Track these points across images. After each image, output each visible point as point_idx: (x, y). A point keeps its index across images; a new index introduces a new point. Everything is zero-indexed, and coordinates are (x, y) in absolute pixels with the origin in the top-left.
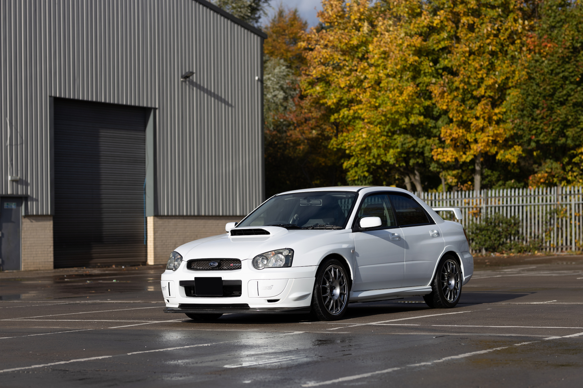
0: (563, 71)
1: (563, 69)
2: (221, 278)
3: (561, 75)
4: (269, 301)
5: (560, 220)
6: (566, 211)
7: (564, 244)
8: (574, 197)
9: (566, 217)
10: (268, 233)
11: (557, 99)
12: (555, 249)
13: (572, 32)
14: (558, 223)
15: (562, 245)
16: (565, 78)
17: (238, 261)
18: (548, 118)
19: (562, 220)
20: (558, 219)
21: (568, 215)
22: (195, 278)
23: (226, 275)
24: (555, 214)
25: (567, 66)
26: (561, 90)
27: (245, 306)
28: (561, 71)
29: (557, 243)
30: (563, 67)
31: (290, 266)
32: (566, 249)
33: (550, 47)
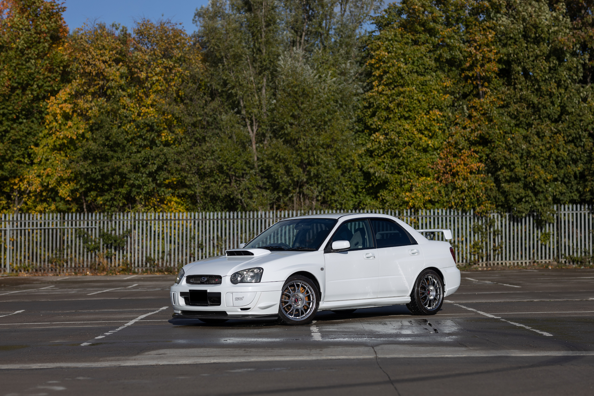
1: (4, 106)
2: (206, 291)
4: (242, 309)
8: (9, 224)
10: (252, 254)
17: (220, 277)
21: (3, 240)
22: (190, 290)
23: (210, 289)
25: (7, 104)
27: (224, 313)
31: (260, 282)
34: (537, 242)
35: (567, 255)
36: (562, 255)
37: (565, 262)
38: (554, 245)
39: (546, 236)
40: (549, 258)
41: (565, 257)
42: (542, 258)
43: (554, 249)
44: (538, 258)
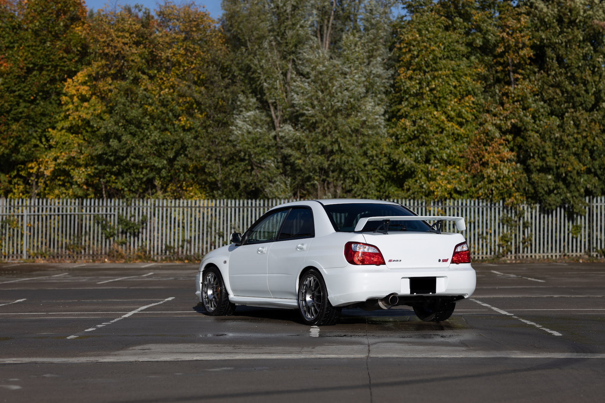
0: (19, 90)
1: (19, 88)
3: (17, 93)
5: (11, 230)
6: (18, 221)
7: (15, 252)
8: (26, 209)
9: (18, 227)
11: (12, 116)
12: (7, 257)
13: (25, 54)
14: (10, 232)
15: (13, 253)
16: (20, 96)
18: (5, 133)
19: (14, 230)
20: (10, 229)
21: (20, 225)
24: (8, 225)
25: (23, 85)
26: (16, 107)
28: (17, 89)
29: (9, 252)
30: (19, 86)
32: (17, 257)
33: (5, 66)
34: (568, 234)
35: (599, 248)
36: (593, 248)
37: (597, 255)
38: (585, 238)
39: (577, 229)
40: (581, 251)
41: (597, 251)
42: (572, 251)
43: (585, 242)
44: (568, 252)
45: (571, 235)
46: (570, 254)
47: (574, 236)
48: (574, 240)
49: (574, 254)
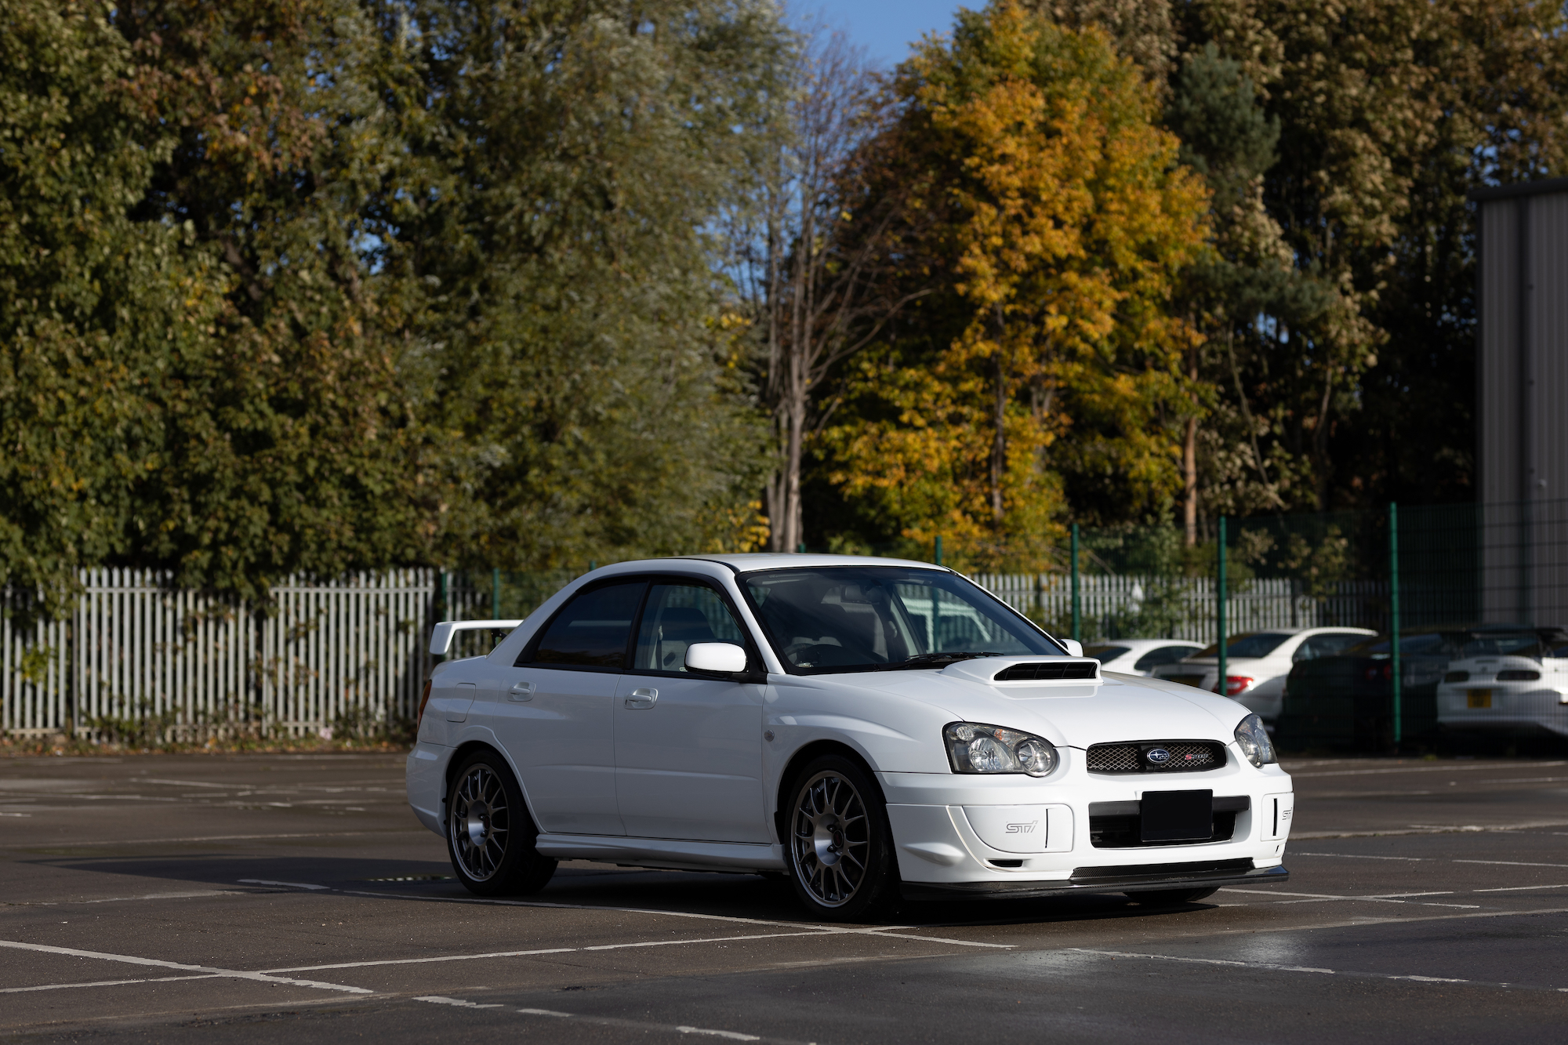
34: (12, 675)
35: (94, 714)
36: (81, 713)
37: (89, 735)
38: (57, 686)
39: (38, 660)
40: (45, 724)
41: (90, 722)
42: (23, 724)
43: (57, 697)
44: (12, 725)
45: (18, 677)
46: (17, 731)
47: (29, 680)
48: (29, 691)
49: (29, 732)
